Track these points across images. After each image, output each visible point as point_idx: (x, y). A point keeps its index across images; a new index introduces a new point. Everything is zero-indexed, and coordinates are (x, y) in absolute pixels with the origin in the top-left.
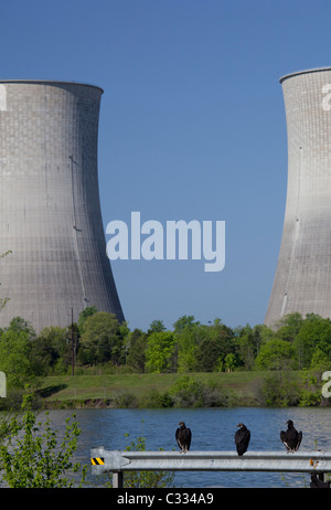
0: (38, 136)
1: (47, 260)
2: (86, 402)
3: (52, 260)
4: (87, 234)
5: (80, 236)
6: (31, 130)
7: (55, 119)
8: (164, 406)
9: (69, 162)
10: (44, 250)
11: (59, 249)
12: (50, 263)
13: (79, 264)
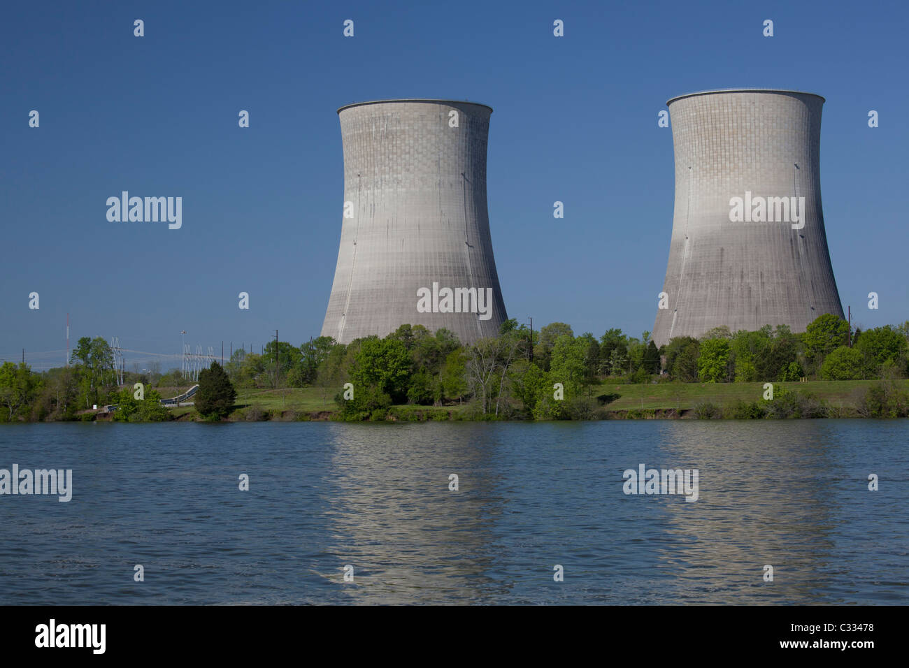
0: (433, 153)
1: (441, 275)
2: (657, 412)
3: (446, 275)
4: (478, 249)
5: (472, 251)
6: (426, 148)
7: (449, 137)
8: (753, 417)
9: (462, 179)
10: (438, 265)
11: (452, 265)
12: (444, 278)
13: (471, 278)
